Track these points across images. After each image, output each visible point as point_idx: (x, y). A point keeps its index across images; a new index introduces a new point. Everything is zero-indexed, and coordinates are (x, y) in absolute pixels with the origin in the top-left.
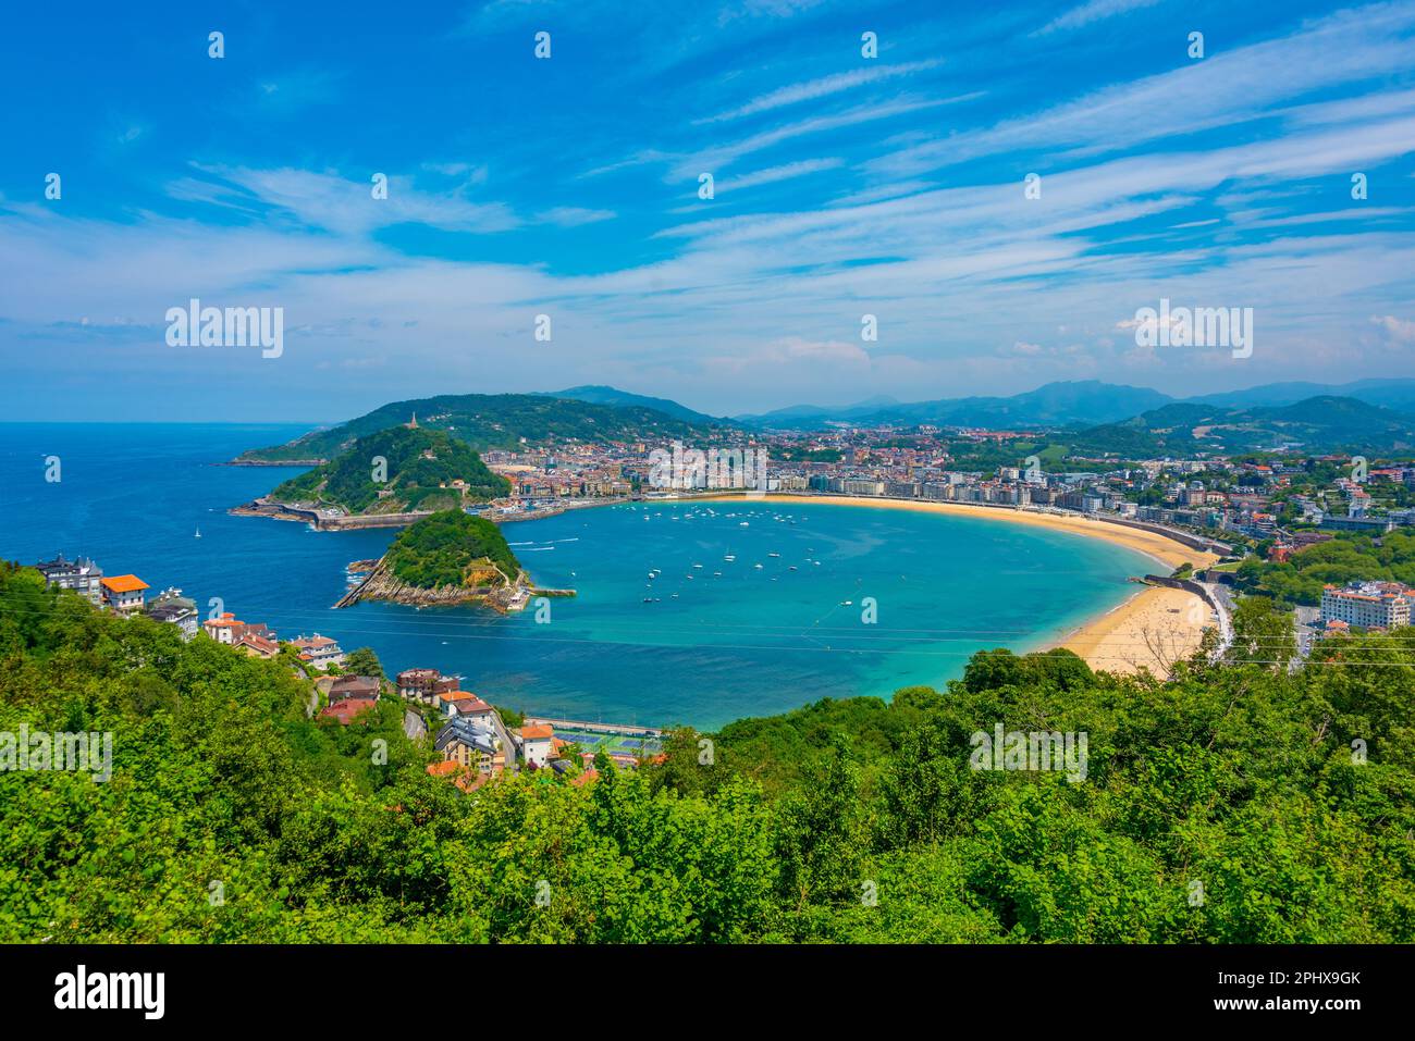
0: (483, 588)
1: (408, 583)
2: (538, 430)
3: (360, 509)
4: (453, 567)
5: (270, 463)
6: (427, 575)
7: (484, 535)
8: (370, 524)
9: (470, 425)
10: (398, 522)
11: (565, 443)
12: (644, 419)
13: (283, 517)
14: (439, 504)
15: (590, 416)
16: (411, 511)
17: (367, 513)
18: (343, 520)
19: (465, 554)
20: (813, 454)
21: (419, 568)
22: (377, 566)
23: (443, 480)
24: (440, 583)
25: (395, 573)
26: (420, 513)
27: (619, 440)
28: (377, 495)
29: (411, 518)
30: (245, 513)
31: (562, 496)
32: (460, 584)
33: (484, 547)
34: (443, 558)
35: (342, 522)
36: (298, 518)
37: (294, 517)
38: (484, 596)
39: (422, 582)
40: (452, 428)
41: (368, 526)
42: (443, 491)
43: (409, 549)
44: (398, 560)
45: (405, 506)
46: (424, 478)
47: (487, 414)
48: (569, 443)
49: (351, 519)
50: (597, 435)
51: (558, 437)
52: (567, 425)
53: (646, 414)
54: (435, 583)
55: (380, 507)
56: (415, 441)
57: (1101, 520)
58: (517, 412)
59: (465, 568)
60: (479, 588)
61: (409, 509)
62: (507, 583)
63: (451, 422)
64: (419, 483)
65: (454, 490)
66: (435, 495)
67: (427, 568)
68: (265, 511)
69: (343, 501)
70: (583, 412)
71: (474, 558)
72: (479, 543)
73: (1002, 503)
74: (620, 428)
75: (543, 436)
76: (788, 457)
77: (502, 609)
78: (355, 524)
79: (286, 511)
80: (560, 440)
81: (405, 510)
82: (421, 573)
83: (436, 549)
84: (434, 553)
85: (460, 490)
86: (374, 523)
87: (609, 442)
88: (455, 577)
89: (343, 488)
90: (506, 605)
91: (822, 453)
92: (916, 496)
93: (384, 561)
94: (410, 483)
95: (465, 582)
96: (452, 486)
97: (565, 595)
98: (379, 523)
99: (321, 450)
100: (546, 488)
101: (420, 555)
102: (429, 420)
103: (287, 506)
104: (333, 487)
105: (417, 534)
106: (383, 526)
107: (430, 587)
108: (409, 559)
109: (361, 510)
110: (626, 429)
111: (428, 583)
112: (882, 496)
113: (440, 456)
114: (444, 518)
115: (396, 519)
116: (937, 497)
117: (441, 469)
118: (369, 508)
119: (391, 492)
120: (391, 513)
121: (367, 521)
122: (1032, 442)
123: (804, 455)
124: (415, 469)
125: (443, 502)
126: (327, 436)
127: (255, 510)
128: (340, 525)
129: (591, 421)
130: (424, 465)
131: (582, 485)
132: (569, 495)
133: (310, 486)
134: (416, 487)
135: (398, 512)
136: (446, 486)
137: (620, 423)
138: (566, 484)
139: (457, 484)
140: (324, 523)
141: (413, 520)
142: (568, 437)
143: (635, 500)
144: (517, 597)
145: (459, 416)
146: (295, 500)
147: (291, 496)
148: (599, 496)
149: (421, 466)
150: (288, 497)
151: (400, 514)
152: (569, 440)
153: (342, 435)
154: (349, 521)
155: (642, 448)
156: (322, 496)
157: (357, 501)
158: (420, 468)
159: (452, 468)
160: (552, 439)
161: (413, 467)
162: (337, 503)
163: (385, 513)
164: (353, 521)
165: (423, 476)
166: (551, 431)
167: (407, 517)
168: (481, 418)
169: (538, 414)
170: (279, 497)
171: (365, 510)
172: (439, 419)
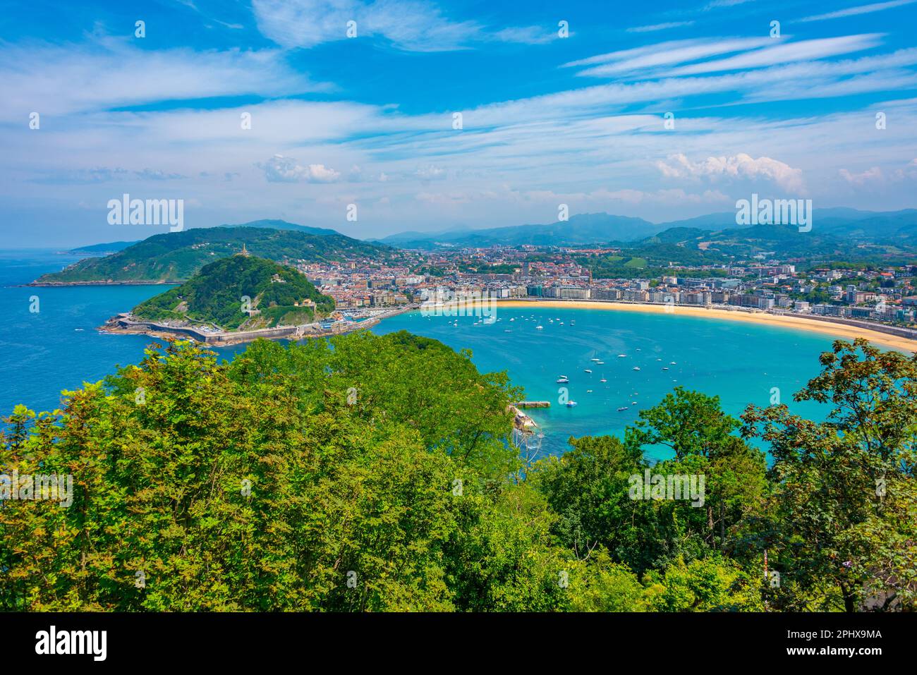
3: (235, 327)
5: (66, 284)
8: (247, 339)
10: (269, 336)
12: (343, 244)
13: (158, 335)
14: (297, 320)
15: (309, 242)
16: (275, 326)
17: (242, 330)
18: (222, 336)
20: (493, 268)
23: (296, 299)
26: (283, 328)
28: (247, 314)
30: (115, 331)
35: (226, 338)
37: (169, 334)
41: (246, 341)
42: (296, 309)
45: (270, 322)
46: (281, 299)
49: (231, 335)
50: (318, 256)
52: (294, 249)
53: (344, 240)
55: (251, 323)
56: (259, 268)
57: (785, 315)
58: (257, 240)
61: (273, 325)
64: (278, 304)
65: (306, 307)
66: (293, 313)
68: (135, 329)
69: (210, 319)
70: (304, 240)
73: (689, 303)
74: (331, 251)
76: (476, 270)
78: (236, 339)
79: (155, 328)
81: (271, 326)
85: (312, 308)
86: (250, 338)
87: (328, 262)
91: (501, 267)
92: (618, 299)
94: (271, 303)
96: (304, 304)
98: (255, 337)
102: (193, 248)
103: (156, 324)
104: (195, 307)
109: (237, 327)
110: (336, 252)
112: (591, 300)
115: (266, 333)
116: (636, 299)
117: (292, 291)
118: (243, 325)
119: (257, 312)
120: (261, 328)
121: (245, 336)
122: (618, 255)
123: (487, 269)
124: (272, 292)
125: (299, 318)
126: (110, 262)
127: (126, 328)
128: (224, 341)
129: (311, 246)
130: (277, 287)
131: (372, 298)
132: (364, 306)
133: (170, 306)
134: (276, 306)
135: (267, 328)
136: (299, 304)
137: (330, 248)
138: (359, 298)
139: (307, 303)
140: (210, 339)
141: (281, 335)
142: (298, 258)
143: (415, 309)
144: (522, 414)
145: (217, 244)
146: (161, 318)
147: (156, 315)
148: (385, 305)
149: (275, 288)
150: (153, 316)
151: (268, 329)
152: (300, 261)
153: (123, 261)
154: (231, 337)
155: (353, 266)
156: (188, 315)
157: (229, 318)
158: (275, 290)
159: (300, 289)
160: (287, 261)
161: (270, 290)
162: (205, 321)
163: (256, 329)
164: (233, 337)
165: (279, 297)
166: (286, 254)
167: (275, 332)
168: (232, 245)
169: (272, 242)
170: (144, 316)
171: (240, 327)
172: (201, 247)
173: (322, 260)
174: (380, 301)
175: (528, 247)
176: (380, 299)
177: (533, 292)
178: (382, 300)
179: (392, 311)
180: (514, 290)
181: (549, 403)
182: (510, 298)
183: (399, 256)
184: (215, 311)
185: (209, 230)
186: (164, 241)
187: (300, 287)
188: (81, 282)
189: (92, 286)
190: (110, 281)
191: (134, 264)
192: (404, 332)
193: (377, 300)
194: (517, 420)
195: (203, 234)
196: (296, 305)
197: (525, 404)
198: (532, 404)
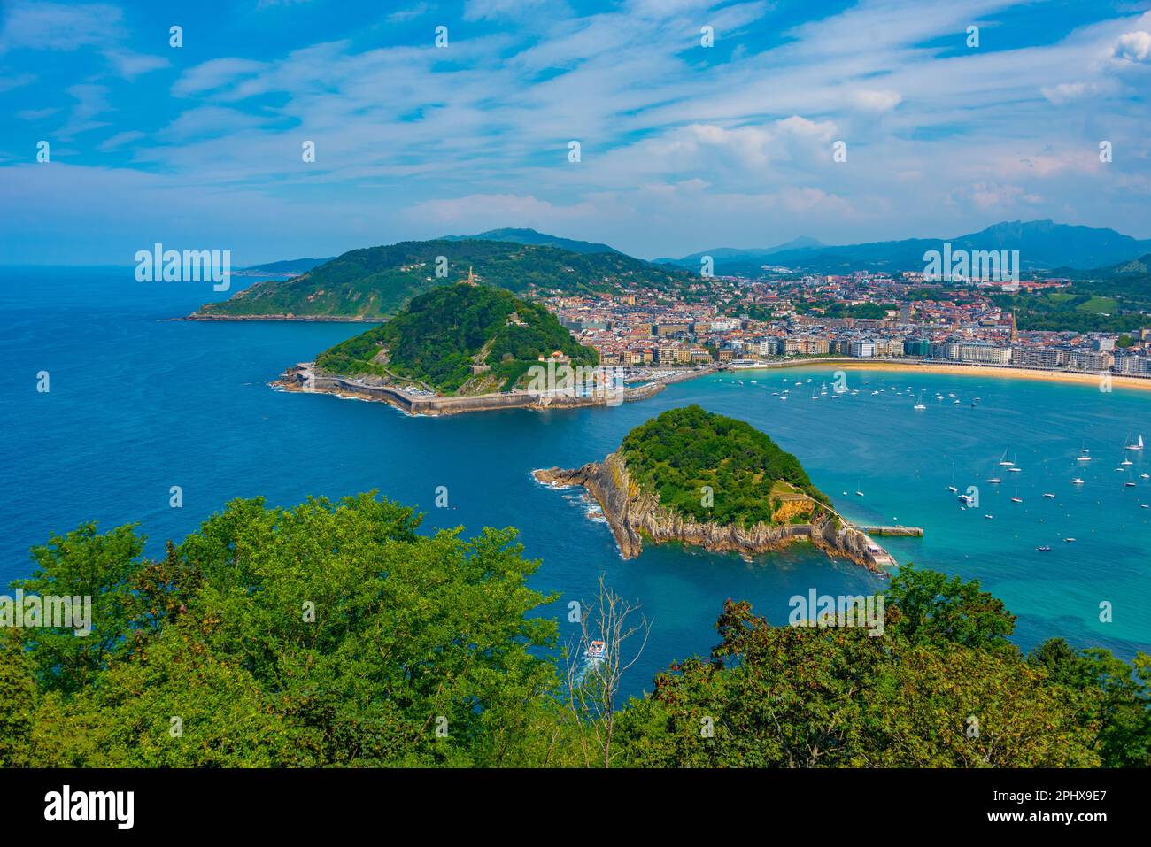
0: (800, 526)
3: (454, 388)
4: (754, 495)
5: (233, 318)
6: (718, 507)
8: (469, 406)
10: (501, 404)
11: (550, 296)
12: (619, 267)
13: (348, 395)
15: (569, 264)
16: (510, 390)
17: (462, 393)
18: (437, 402)
19: (757, 476)
20: (851, 309)
23: (541, 350)
26: (520, 392)
27: (604, 291)
28: (470, 370)
29: (514, 399)
30: (290, 388)
32: (769, 521)
35: (439, 405)
36: (369, 397)
37: (363, 396)
39: (715, 516)
40: (429, 279)
44: (659, 483)
45: (502, 384)
46: (519, 349)
48: (554, 296)
49: (446, 401)
50: (580, 285)
52: (546, 274)
53: (620, 262)
54: (738, 518)
55: (476, 385)
58: (492, 260)
59: (769, 497)
60: (794, 526)
61: (506, 389)
63: (427, 272)
64: (515, 356)
68: (318, 387)
69: (420, 376)
70: (560, 260)
71: (770, 481)
74: (600, 277)
76: (823, 312)
78: (453, 407)
79: (345, 386)
81: (503, 390)
86: (474, 406)
87: (594, 293)
89: (418, 361)
90: (869, 557)
91: (864, 308)
94: (505, 356)
95: (774, 518)
96: (552, 359)
98: (480, 405)
103: (346, 381)
104: (400, 358)
106: (485, 409)
109: (456, 390)
110: (606, 279)
113: (528, 320)
115: (497, 400)
117: (536, 338)
118: (463, 387)
119: (486, 368)
120: (489, 392)
121: (465, 403)
122: (1067, 292)
123: (841, 310)
124: (507, 338)
126: (292, 288)
128: (436, 409)
129: (570, 270)
130: (515, 333)
131: (655, 353)
132: (642, 364)
133: (366, 356)
134: (511, 360)
135: (497, 392)
136: (545, 358)
137: (599, 273)
138: (638, 351)
139: (556, 356)
140: (417, 406)
141: (516, 403)
142: (550, 288)
143: (720, 370)
144: (874, 546)
146: (352, 373)
147: (346, 367)
148: (676, 364)
149: (511, 334)
150: (341, 369)
151: (499, 394)
152: (553, 292)
153: (308, 287)
154: (446, 404)
155: (631, 301)
156: (389, 369)
157: (444, 377)
158: (511, 336)
159: (548, 336)
160: (534, 291)
161: (504, 336)
162: (413, 378)
163: (483, 393)
164: (449, 404)
165: (517, 347)
166: (533, 282)
167: (509, 398)
168: (457, 267)
169: (514, 262)
170: (331, 369)
171: (459, 390)
172: (414, 269)
173: (586, 292)
174: (667, 356)
175: (913, 275)
176: (667, 353)
177: (912, 349)
178: (672, 355)
179: (685, 373)
180: (882, 346)
181: (921, 531)
182: (876, 358)
183: (704, 287)
184: (427, 364)
185: (425, 244)
186: (364, 258)
187: (548, 333)
188: (253, 316)
189: (265, 321)
190: (290, 315)
191: (323, 292)
192: (694, 409)
193: (664, 355)
194: (865, 554)
195: (417, 250)
196: (541, 359)
197: (881, 530)
198: (894, 531)
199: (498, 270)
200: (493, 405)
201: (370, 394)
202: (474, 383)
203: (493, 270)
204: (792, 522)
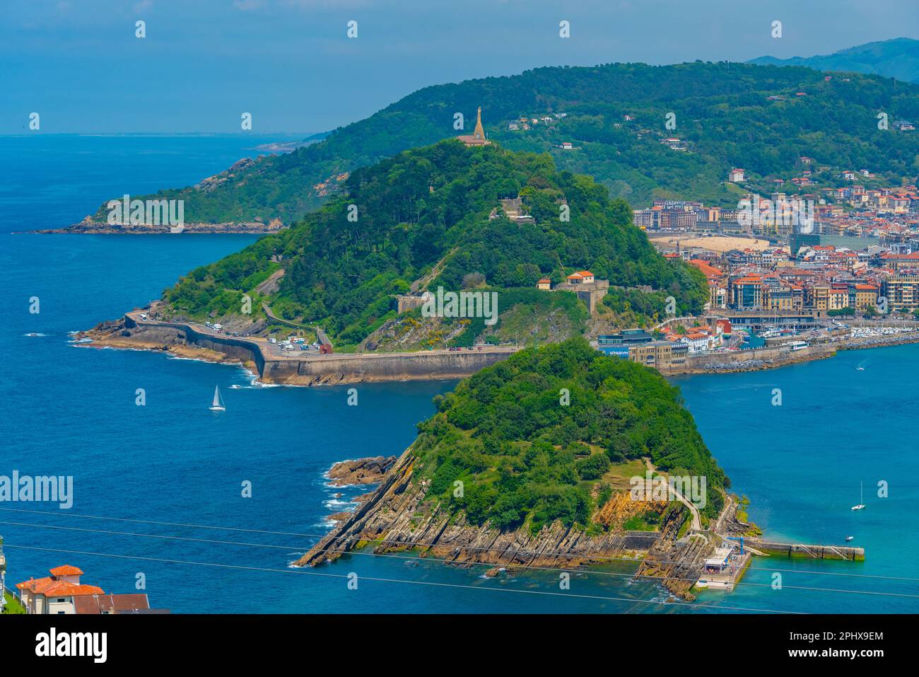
0: (643, 531)
1: (462, 514)
2: (774, 151)
3: (356, 338)
4: (567, 479)
6: (505, 498)
7: (640, 406)
8: (378, 371)
9: (608, 139)
10: (442, 370)
11: (841, 184)
13: (189, 354)
14: (536, 329)
16: (470, 345)
17: (371, 348)
18: (317, 362)
19: (596, 451)
21: (489, 478)
22: (393, 471)
23: (545, 269)
24: (536, 519)
25: (436, 490)
26: (492, 350)
28: (393, 305)
29: (471, 361)
30: (107, 343)
31: (832, 313)
32: (583, 522)
33: (637, 435)
34: (544, 458)
35: (316, 367)
36: (220, 356)
38: (640, 554)
39: (495, 513)
40: (568, 147)
41: (371, 379)
43: (466, 434)
44: (441, 461)
45: (457, 332)
46: (500, 266)
47: (650, 111)
48: (851, 183)
49: (336, 360)
51: (823, 169)
54: (523, 516)
55: (399, 332)
56: (480, 177)
59: (596, 483)
60: (628, 534)
62: (696, 525)
63: (565, 132)
64: (489, 280)
65: (569, 295)
66: (527, 309)
67: (506, 482)
68: (148, 339)
69: (317, 317)
70: (886, 104)
71: (615, 459)
72: (628, 425)
75: (788, 162)
77: (682, 587)
79: (191, 338)
80: (827, 176)
81: (457, 343)
82: (493, 491)
83: (527, 435)
84: (523, 445)
85: (585, 296)
86: (387, 371)
88: (570, 505)
89: (318, 289)
90: (692, 576)
93: (408, 462)
94: (470, 277)
95: (594, 518)
96: (566, 286)
97: (836, 559)
99: (270, 199)
100: (792, 293)
101: (491, 449)
102: (514, 127)
103: (195, 328)
104: (296, 284)
105: (485, 400)
106: (405, 378)
107: (513, 526)
108: (465, 458)
109: (359, 340)
111: (509, 516)
114: (546, 362)
115: (436, 361)
117: (540, 245)
118: (375, 336)
120: (427, 347)
121: (371, 365)
124: (481, 245)
125: (544, 325)
127: (128, 335)
128: (310, 374)
129: (905, 128)
131: (881, 288)
132: (850, 312)
133: (245, 281)
134: (484, 287)
135: (444, 347)
136: (553, 285)
139: (577, 281)
140: (275, 368)
141: (474, 368)
145: (585, 117)
146: (214, 314)
147: (205, 304)
149: (490, 237)
150: (198, 306)
151: (447, 351)
154: (331, 365)
156: (271, 305)
157: (350, 317)
158: (489, 240)
159: (567, 241)
160: (808, 174)
161: (476, 241)
162: (304, 322)
163: (411, 347)
164: (337, 365)
165: (498, 260)
166: (805, 153)
167: (462, 359)
168: (637, 121)
169: (775, 111)
170: (180, 305)
171: (365, 341)
172: (538, 126)
174: (908, 298)
176: (908, 290)
181: (862, 552)
184: (333, 294)
186: (442, 104)
190: (275, 223)
194: (687, 570)
195: (566, 85)
196: (544, 286)
197: (790, 549)
198: (812, 549)
199: (731, 128)
200: (428, 371)
201: (223, 350)
202: (397, 330)
203: (719, 129)
204: (625, 527)
